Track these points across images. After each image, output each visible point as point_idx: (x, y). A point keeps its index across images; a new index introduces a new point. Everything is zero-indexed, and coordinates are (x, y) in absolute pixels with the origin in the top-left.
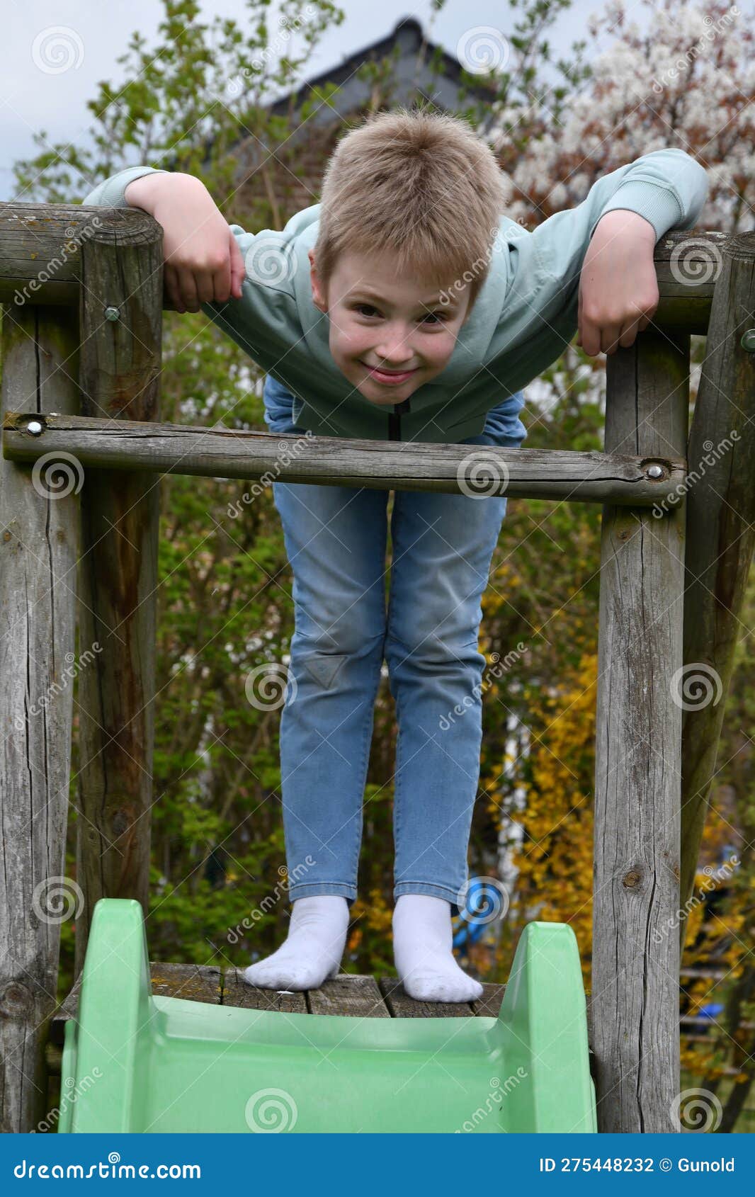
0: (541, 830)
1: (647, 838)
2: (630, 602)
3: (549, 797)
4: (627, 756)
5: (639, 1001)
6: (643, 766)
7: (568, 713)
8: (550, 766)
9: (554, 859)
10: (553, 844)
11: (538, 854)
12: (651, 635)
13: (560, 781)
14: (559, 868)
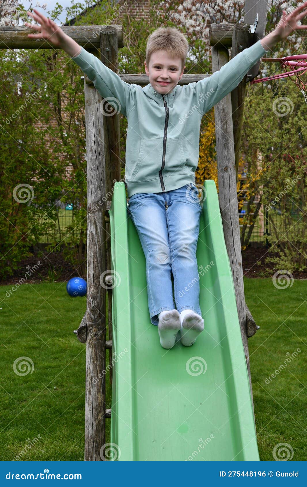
0: (202, 167)
1: (228, 160)
2: (221, 107)
3: (203, 159)
4: (223, 142)
5: (229, 196)
6: (226, 144)
7: (206, 137)
8: (203, 151)
9: (205, 174)
10: (205, 170)
11: (201, 173)
12: (225, 114)
13: (205, 154)
14: (207, 176)
